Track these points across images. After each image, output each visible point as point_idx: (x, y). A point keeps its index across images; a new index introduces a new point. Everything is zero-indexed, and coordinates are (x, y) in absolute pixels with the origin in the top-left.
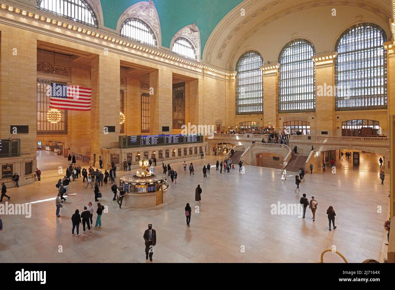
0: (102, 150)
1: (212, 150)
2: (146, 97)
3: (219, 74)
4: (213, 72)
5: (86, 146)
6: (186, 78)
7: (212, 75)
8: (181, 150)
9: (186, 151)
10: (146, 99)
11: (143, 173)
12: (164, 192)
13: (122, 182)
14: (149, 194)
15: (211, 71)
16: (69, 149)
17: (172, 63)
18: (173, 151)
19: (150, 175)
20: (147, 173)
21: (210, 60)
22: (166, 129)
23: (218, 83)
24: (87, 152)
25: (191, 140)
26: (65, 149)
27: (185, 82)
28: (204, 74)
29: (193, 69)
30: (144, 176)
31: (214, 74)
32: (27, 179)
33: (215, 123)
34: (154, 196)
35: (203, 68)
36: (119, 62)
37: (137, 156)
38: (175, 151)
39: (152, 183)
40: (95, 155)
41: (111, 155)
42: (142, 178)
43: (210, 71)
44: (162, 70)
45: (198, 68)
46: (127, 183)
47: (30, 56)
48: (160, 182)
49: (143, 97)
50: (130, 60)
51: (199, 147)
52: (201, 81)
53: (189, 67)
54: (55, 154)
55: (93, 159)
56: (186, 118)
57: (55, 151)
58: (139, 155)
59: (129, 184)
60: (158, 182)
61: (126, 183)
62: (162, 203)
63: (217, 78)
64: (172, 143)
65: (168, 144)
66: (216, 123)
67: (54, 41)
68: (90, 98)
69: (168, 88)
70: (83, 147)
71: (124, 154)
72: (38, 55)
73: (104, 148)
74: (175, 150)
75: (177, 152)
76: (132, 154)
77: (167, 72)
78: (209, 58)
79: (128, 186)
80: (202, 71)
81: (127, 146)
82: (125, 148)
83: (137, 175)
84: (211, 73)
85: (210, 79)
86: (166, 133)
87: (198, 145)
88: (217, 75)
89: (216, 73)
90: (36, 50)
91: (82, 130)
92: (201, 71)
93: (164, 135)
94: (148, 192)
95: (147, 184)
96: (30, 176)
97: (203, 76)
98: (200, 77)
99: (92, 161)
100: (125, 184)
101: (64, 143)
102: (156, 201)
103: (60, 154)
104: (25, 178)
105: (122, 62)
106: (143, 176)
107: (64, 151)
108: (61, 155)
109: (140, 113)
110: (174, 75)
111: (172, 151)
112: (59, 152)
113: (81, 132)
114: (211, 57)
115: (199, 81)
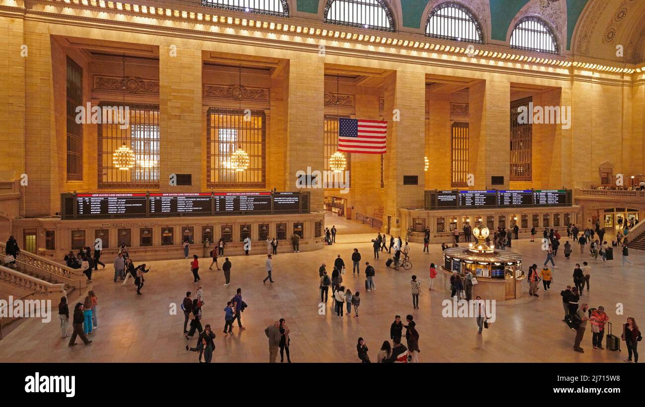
0: (399, 211)
1: (590, 221)
2: (459, 128)
3: (607, 72)
4: (594, 71)
5: (374, 205)
6: (534, 89)
7: (591, 78)
8: (527, 218)
9: (537, 220)
10: (459, 130)
11: (480, 248)
12: (518, 281)
13: (448, 257)
14: (493, 280)
15: (588, 69)
16: (353, 208)
17: (510, 65)
18: (513, 219)
19: (492, 251)
20: (486, 248)
21: (587, 49)
22: (498, 180)
23: (604, 90)
24: (374, 214)
25: (547, 201)
26: (347, 209)
27: (532, 97)
28: (573, 78)
29: (551, 70)
30: (483, 252)
31: (597, 75)
32: (317, 242)
33: (598, 169)
34: (503, 285)
35: (572, 66)
36: (424, 77)
37: (451, 223)
38: (515, 219)
39: (498, 264)
40: (389, 217)
41: (414, 220)
42: (480, 254)
43: (586, 69)
44: (492, 81)
45: (560, 67)
46: (458, 260)
47: (317, 86)
48: (512, 263)
49: (454, 128)
50: (439, 71)
51: (563, 215)
52: (567, 91)
53: (543, 69)
54: (333, 214)
55: (387, 223)
56: (533, 161)
57: (333, 210)
58: (455, 221)
59: (461, 261)
60: (508, 263)
61: (456, 259)
62: (515, 298)
63: (602, 82)
64: (511, 205)
65: (502, 206)
66: (600, 169)
67: (343, 60)
68: (385, 135)
69: (503, 109)
70: (370, 207)
71: (433, 218)
72: (325, 84)
73: (403, 208)
74: (515, 216)
75: (521, 221)
76: (445, 219)
77: (501, 82)
78: (584, 45)
79: (458, 264)
80: (570, 73)
81: (437, 206)
82: (433, 209)
83: (470, 250)
84: (590, 74)
85: (586, 85)
86: (498, 187)
87: (562, 210)
88: (604, 76)
89: (601, 72)
90: (323, 77)
91: (369, 182)
92: (566, 72)
93: (497, 191)
94: (493, 277)
95: (491, 264)
96: (319, 239)
97: (572, 81)
98: (564, 84)
99: (386, 227)
100: (454, 261)
101: (346, 200)
102: (504, 293)
103: (341, 214)
104: (315, 241)
105: (428, 77)
106: (480, 251)
107: (347, 210)
108: (342, 216)
109: (449, 154)
110: (513, 85)
111: (511, 218)
112: (340, 212)
113: (367, 184)
114: (589, 42)
115: (562, 90)
